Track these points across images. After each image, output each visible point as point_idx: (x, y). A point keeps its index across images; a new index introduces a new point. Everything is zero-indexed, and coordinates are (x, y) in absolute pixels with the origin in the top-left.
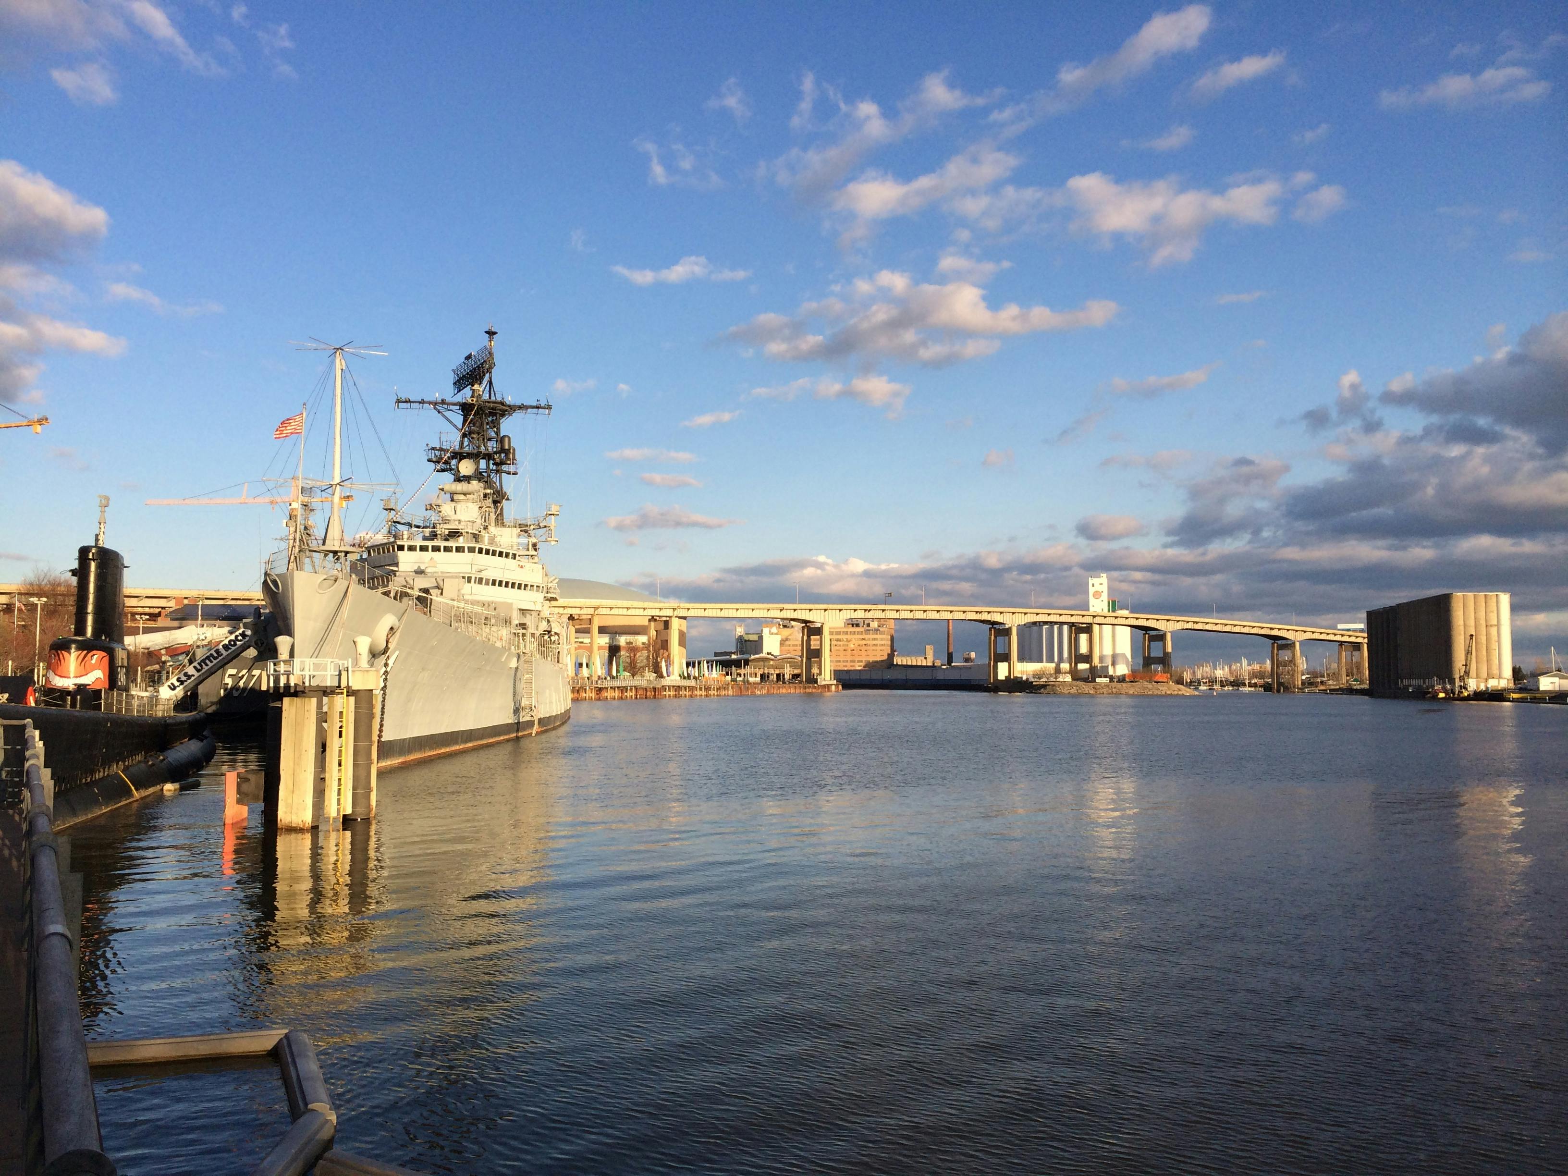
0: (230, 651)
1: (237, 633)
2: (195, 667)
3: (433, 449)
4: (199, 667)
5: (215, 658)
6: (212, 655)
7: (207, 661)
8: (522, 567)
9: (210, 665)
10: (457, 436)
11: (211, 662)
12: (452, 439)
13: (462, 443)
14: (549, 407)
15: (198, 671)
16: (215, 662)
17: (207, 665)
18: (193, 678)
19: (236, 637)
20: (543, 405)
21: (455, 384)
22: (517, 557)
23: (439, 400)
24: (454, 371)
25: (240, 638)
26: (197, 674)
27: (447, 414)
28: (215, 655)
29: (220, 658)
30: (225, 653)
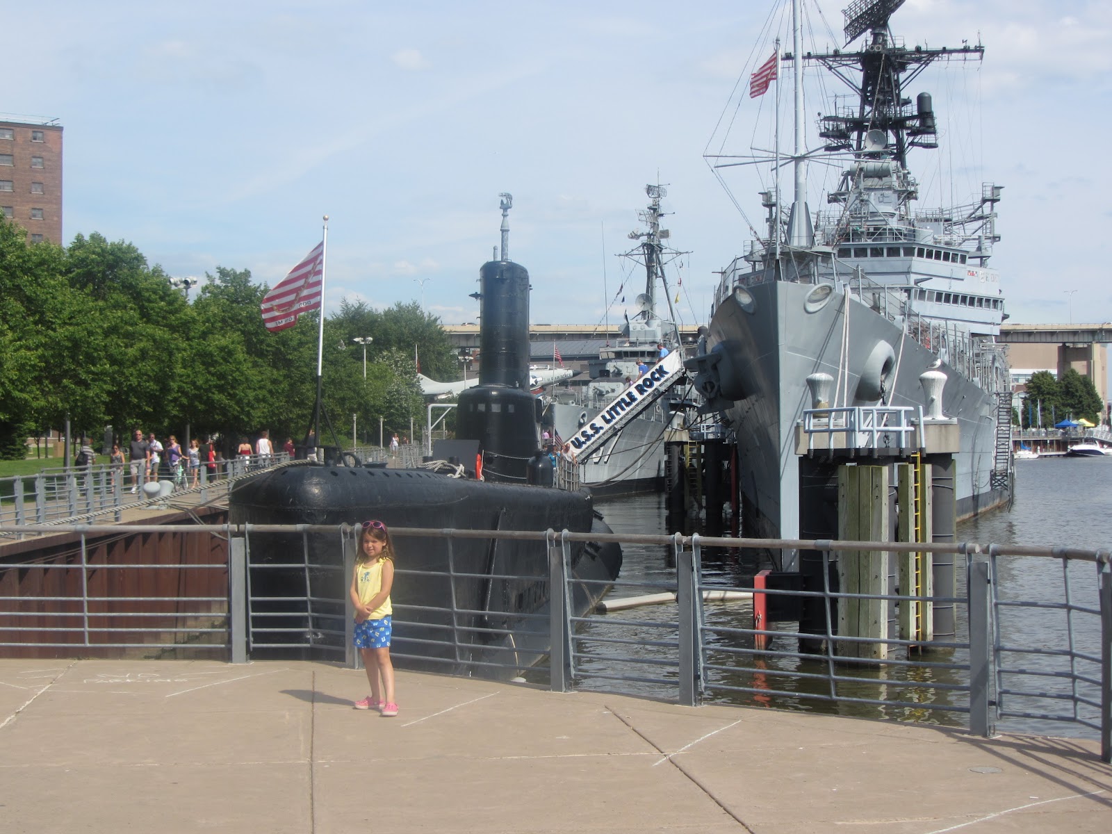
0: (646, 394)
1: (654, 370)
2: (603, 417)
3: (827, 119)
4: (608, 417)
5: (628, 404)
6: (623, 400)
7: (618, 409)
8: (973, 275)
9: (623, 413)
10: (856, 100)
11: (623, 409)
12: (851, 105)
13: (862, 109)
14: (979, 49)
15: (608, 421)
16: (628, 409)
17: (618, 413)
18: (602, 432)
19: (653, 374)
20: (972, 47)
21: (846, 29)
22: (968, 261)
23: (831, 52)
24: (844, 12)
25: (657, 376)
26: (607, 426)
27: (842, 70)
28: (628, 400)
29: (634, 404)
30: (639, 397)
